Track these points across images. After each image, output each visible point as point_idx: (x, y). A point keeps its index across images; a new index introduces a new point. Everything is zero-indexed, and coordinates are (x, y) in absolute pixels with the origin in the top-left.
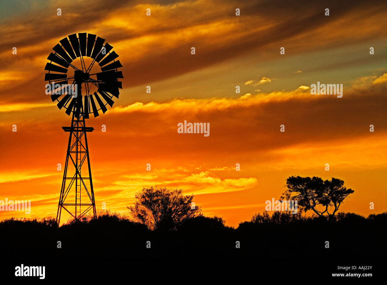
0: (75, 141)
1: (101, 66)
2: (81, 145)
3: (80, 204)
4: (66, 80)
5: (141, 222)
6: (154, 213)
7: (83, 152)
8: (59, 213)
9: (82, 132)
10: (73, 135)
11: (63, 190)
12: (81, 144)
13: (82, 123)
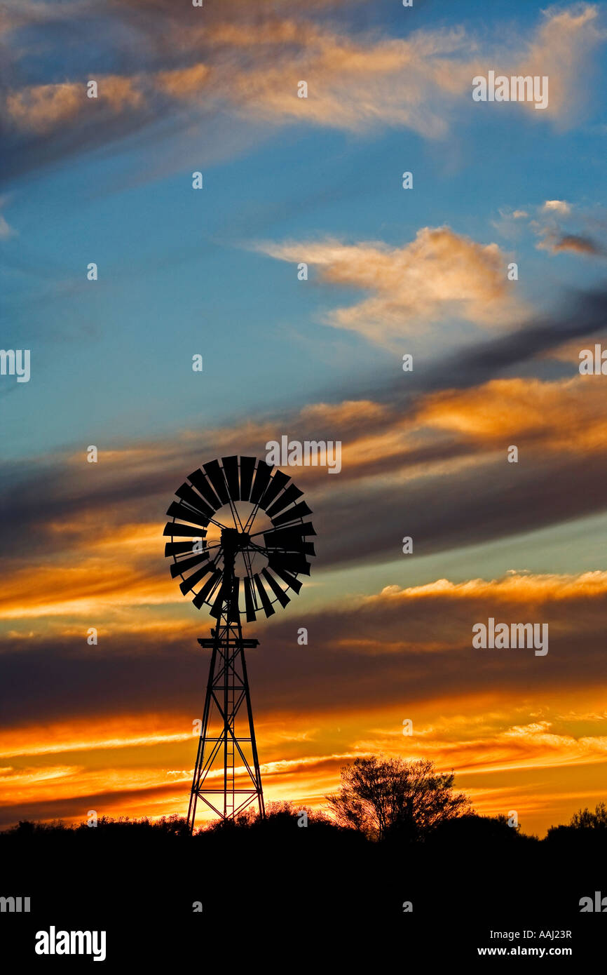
0: (222, 667)
1: (271, 516)
2: (236, 677)
3: (234, 790)
4: (206, 551)
5: (352, 825)
6: (379, 807)
7: (238, 688)
8: (192, 809)
9: (236, 649)
10: (218, 655)
11: (199, 763)
12: (234, 672)
13: (236, 631)
